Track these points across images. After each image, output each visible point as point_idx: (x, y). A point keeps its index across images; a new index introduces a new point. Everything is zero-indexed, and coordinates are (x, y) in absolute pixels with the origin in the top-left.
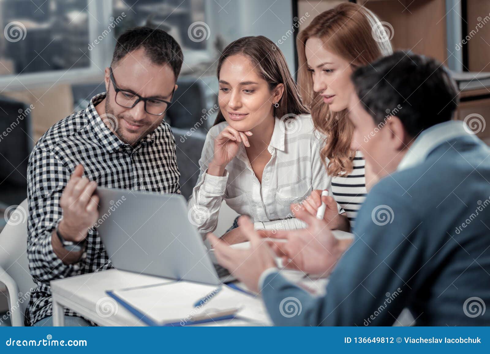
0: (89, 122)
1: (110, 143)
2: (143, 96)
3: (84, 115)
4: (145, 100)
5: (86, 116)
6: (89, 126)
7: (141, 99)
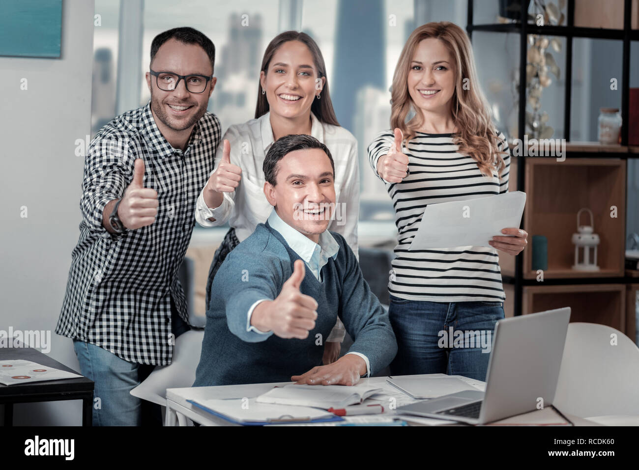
0: (145, 126)
1: (163, 150)
2: (182, 74)
3: (140, 119)
4: (184, 77)
5: (142, 120)
6: (144, 130)
7: (180, 78)
